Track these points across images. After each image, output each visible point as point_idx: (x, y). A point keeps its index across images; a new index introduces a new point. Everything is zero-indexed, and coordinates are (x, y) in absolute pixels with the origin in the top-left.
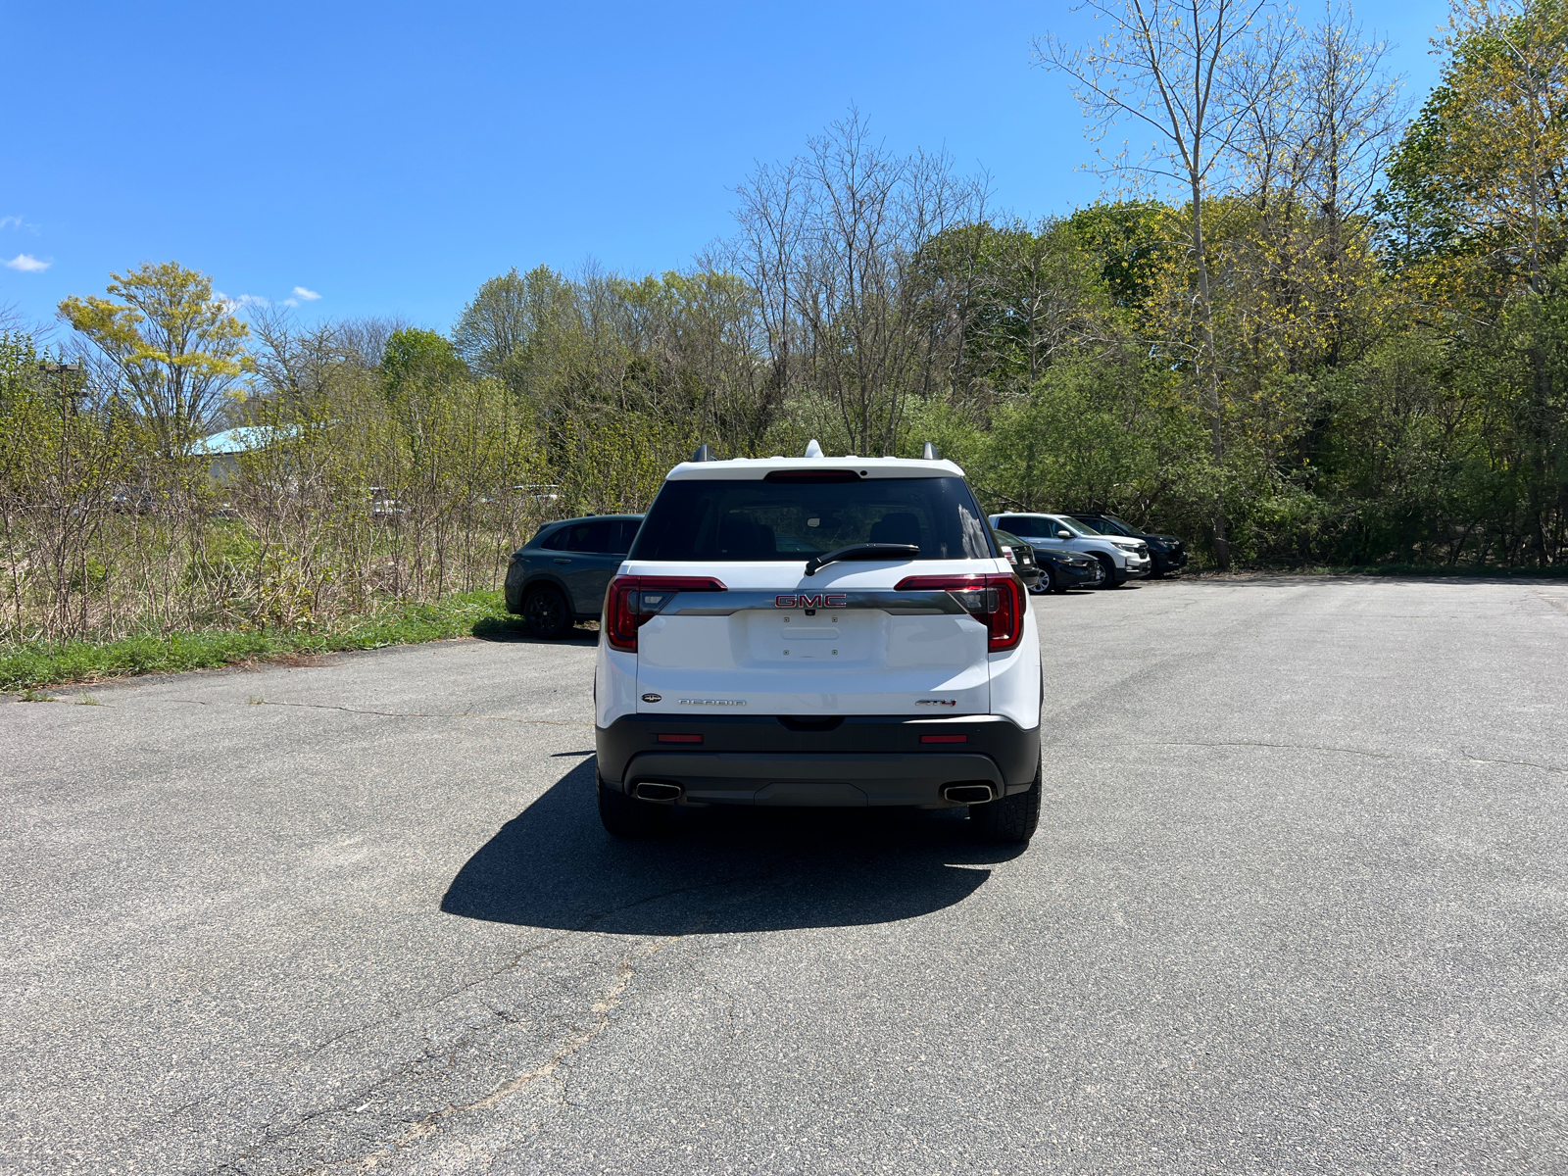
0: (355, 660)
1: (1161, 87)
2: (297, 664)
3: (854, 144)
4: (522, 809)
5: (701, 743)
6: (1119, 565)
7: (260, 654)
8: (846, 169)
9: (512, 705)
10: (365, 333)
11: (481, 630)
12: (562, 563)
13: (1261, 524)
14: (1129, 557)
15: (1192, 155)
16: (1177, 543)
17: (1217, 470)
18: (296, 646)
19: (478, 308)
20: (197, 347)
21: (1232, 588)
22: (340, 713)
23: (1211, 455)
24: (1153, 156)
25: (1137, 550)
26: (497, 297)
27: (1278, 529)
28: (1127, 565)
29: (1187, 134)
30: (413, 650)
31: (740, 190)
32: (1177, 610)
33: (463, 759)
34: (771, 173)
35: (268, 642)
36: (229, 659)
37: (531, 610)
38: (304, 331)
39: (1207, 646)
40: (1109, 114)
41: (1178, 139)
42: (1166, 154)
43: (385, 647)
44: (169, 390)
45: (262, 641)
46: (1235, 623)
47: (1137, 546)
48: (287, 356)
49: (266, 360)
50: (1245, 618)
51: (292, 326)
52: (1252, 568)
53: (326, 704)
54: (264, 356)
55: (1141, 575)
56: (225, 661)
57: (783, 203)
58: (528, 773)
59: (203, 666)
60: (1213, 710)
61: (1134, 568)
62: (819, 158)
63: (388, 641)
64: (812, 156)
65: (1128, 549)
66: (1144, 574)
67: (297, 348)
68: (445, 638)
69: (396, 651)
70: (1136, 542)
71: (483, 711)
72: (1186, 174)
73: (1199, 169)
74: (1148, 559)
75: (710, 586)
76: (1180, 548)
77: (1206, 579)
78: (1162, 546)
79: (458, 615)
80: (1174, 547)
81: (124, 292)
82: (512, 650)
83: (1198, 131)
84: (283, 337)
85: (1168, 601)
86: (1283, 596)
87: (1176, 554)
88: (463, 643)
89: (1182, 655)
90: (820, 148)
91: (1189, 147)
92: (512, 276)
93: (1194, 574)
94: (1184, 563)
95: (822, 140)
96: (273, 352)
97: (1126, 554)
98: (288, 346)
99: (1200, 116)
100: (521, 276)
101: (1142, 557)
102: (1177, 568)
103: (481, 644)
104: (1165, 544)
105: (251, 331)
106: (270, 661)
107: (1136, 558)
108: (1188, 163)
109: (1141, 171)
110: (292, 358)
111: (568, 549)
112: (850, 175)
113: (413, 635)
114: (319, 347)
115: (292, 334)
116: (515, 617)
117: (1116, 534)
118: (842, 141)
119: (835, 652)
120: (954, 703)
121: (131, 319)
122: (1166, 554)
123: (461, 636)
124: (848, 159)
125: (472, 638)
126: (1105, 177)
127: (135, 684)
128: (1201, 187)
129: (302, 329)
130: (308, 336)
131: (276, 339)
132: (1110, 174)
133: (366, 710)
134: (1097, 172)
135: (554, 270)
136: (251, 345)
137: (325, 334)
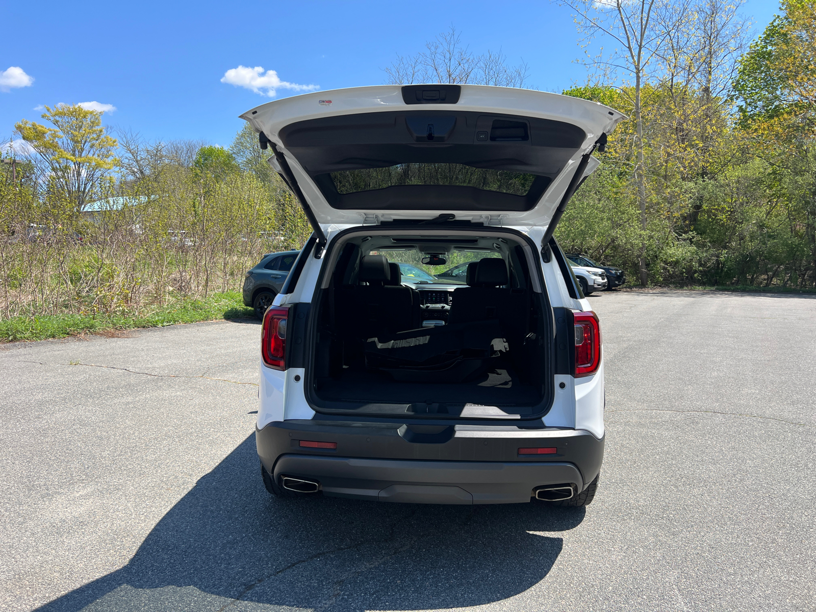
0: (149, 333)
1: (622, 18)
2: (113, 336)
4: (217, 462)
6: (590, 283)
7: (90, 329)
8: (446, 61)
9: (234, 369)
10: (185, 149)
11: (229, 316)
12: (276, 278)
13: (666, 262)
14: (596, 279)
15: (637, 57)
16: (620, 271)
17: (642, 232)
18: (114, 325)
19: (243, 135)
20: (89, 152)
21: (652, 298)
22: (124, 373)
23: (640, 224)
24: (615, 57)
25: (600, 275)
27: (675, 265)
28: (594, 283)
29: (634, 45)
30: (186, 327)
31: (387, 70)
32: (626, 311)
33: (189, 414)
34: (405, 61)
35: (97, 323)
36: (71, 333)
37: (258, 305)
38: (148, 146)
39: (652, 335)
40: (592, 31)
41: (629, 48)
42: (622, 56)
43: (169, 325)
44: (74, 176)
45: (92, 322)
46: (662, 319)
47: (600, 273)
48: (139, 158)
49: (127, 161)
50: (667, 316)
51: (141, 143)
52: (660, 286)
53: (119, 367)
54: (126, 158)
55: (602, 289)
56: (68, 334)
58: (230, 427)
59: (54, 337)
60: (673, 382)
61: (599, 285)
62: (432, 54)
63: (171, 322)
64: (428, 52)
65: (595, 274)
66: (603, 288)
67: (143, 155)
68: (206, 320)
69: (176, 328)
70: (600, 271)
71: (214, 374)
72: (633, 68)
73: (640, 65)
74: (606, 280)
76: (622, 274)
77: (635, 292)
78: (611, 273)
79: (216, 306)
80: (618, 274)
81: (51, 118)
82: (244, 329)
83: (641, 43)
84: (136, 148)
85: (619, 305)
86: (682, 303)
87: (620, 278)
88: (217, 323)
89: (640, 341)
90: (433, 48)
91: (635, 53)
93: (630, 288)
94: (624, 283)
95: (435, 44)
96: (130, 155)
97: (594, 277)
98: (139, 153)
99: (642, 35)
101: (603, 279)
102: (620, 285)
103: (227, 325)
104: (613, 272)
105: (118, 144)
106: (96, 333)
107: (599, 280)
108: (635, 62)
109: (608, 65)
110: (141, 160)
111: (280, 269)
112: (448, 64)
113: (187, 318)
114: (157, 155)
115: (141, 147)
116: (250, 308)
117: (588, 266)
118: (445, 45)
121: (54, 135)
122: (614, 277)
123: (216, 319)
124: (448, 56)
125: (223, 320)
126: (588, 67)
127: (7, 349)
128: (640, 75)
129: (147, 144)
130: (150, 148)
131: (133, 149)
132: (591, 65)
133: (142, 371)
134: (585, 64)
136: (119, 152)
137: (159, 147)
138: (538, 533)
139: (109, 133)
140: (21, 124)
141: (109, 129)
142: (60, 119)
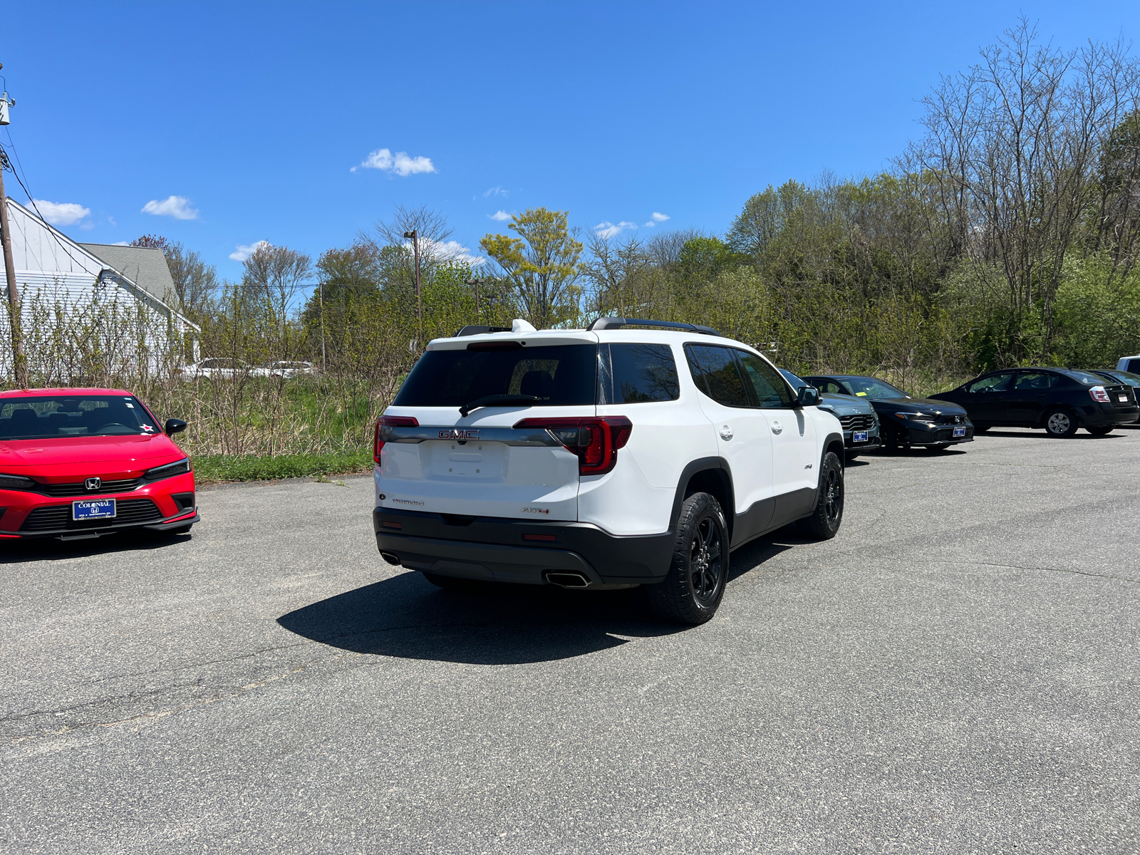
3: (1024, 47)
5: (400, 529)
8: (1015, 69)
19: (745, 218)
26: (760, 207)
31: (927, 100)
34: (954, 82)
38: (620, 246)
48: (609, 262)
49: (597, 267)
54: (596, 264)
57: (964, 106)
64: (984, 63)
67: (615, 257)
75: (411, 423)
81: (517, 227)
84: (607, 250)
92: (769, 192)
96: (600, 260)
100: (775, 190)
110: (612, 264)
112: (1019, 73)
114: (629, 255)
118: (1013, 45)
119: (478, 471)
120: (547, 512)
121: (520, 247)
129: (618, 243)
130: (622, 249)
131: (602, 252)
135: (799, 183)
136: (587, 257)
137: (633, 246)
138: (615, 636)
139: (576, 236)
140: (485, 239)
141: (577, 231)
142: (525, 228)
